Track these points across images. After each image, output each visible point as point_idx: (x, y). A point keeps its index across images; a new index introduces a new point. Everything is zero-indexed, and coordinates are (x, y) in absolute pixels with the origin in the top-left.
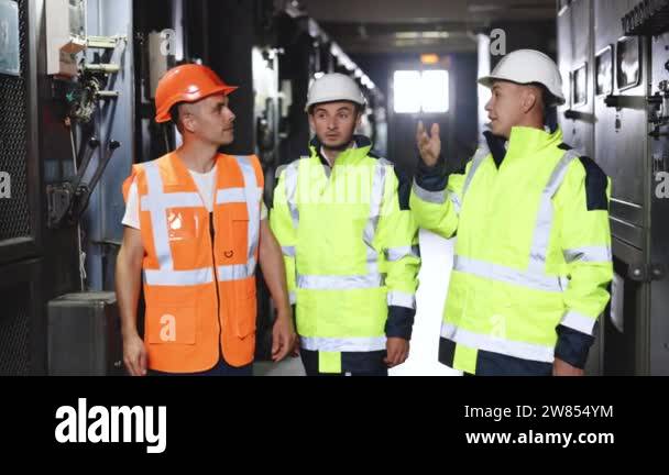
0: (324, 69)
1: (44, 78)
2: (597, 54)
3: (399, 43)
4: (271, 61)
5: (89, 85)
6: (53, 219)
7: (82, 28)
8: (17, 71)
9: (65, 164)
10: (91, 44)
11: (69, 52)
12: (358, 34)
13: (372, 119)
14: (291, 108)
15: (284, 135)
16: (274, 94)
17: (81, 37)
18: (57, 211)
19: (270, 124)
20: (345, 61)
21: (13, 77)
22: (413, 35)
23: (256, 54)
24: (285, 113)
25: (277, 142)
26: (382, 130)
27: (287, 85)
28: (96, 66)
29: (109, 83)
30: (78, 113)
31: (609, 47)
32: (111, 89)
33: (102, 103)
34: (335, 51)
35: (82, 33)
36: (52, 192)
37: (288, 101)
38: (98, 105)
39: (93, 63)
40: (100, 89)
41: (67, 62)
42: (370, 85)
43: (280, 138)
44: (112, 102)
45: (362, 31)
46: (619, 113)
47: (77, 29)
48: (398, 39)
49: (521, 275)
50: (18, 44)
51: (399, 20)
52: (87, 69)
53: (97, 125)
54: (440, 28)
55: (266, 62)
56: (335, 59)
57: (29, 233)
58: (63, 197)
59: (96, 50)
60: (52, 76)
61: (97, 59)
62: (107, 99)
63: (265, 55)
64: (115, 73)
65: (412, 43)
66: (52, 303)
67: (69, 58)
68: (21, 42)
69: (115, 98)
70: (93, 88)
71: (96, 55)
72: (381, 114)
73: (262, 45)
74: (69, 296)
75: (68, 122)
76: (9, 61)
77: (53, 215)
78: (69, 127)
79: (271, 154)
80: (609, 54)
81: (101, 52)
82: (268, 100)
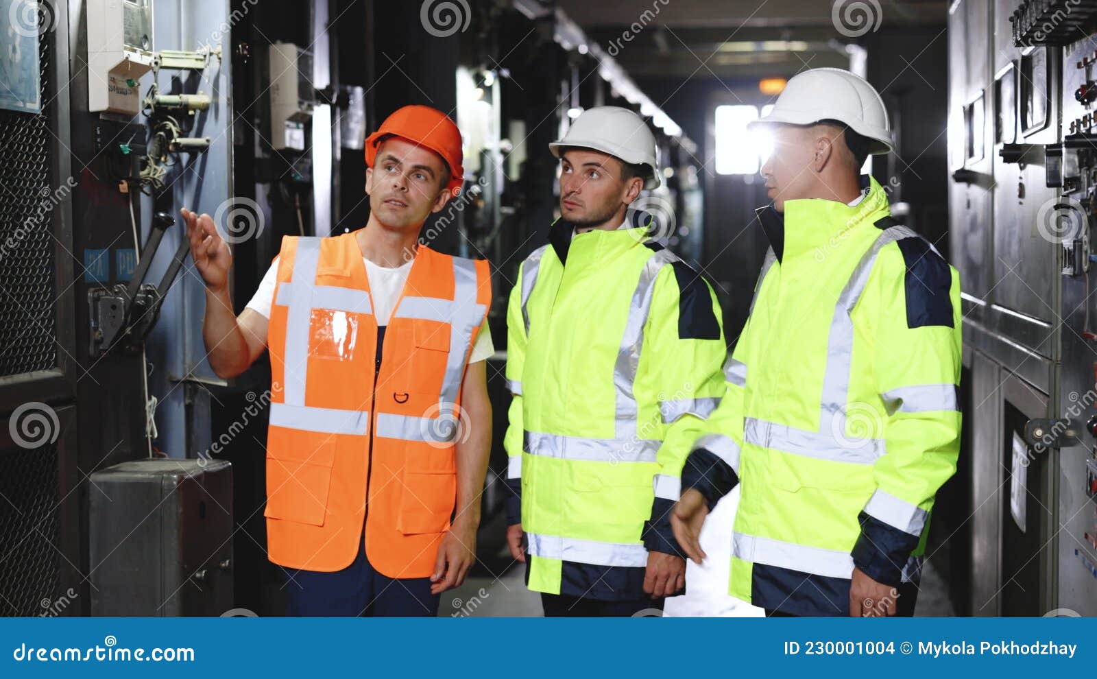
0: (587, 104)
1: (82, 116)
2: (997, 77)
3: (723, 61)
4: (488, 90)
5: (163, 128)
6: (98, 343)
7: (146, 37)
8: (35, 106)
9: (120, 254)
10: (165, 62)
11: (125, 75)
12: (654, 45)
13: (674, 184)
14: (526, 167)
15: (508, 210)
16: (494, 143)
17: (145, 53)
18: (103, 330)
19: (488, 193)
20: (625, 88)
21: (29, 116)
22: (747, 46)
23: (464, 78)
24: (515, 175)
25: (498, 221)
26: (694, 203)
27: (518, 129)
28: (175, 99)
29: (196, 125)
30: (143, 173)
31: (1011, 65)
32: (199, 135)
33: (185, 157)
34: (609, 71)
35: (146, 46)
36: (96, 300)
37: (519, 155)
38: (178, 161)
39: (171, 94)
40: (181, 136)
41: (122, 92)
42: (672, 128)
43: (502, 214)
44: (200, 156)
45: (660, 40)
46: (1022, 174)
47: (138, 38)
48: (720, 53)
49: (810, 439)
50: (37, 63)
51: (725, 22)
52: (158, 103)
53: (177, 193)
54: (787, 34)
55: (480, 91)
56: (607, 86)
57: (56, 365)
58: (114, 307)
59: (175, 73)
60: (97, 114)
61: (177, 87)
62: (193, 150)
63: (479, 80)
64: (204, 109)
65: (744, 60)
66: (96, 478)
67: (126, 86)
68: (43, 61)
69: (204, 149)
70: (169, 134)
71: (176, 80)
72: (690, 178)
73: (473, 63)
74: (126, 466)
75: (124, 187)
76: (21, 89)
77: (97, 336)
78: (126, 195)
79: (488, 241)
80: (1011, 76)
81: (184, 76)
82: (483, 154)
